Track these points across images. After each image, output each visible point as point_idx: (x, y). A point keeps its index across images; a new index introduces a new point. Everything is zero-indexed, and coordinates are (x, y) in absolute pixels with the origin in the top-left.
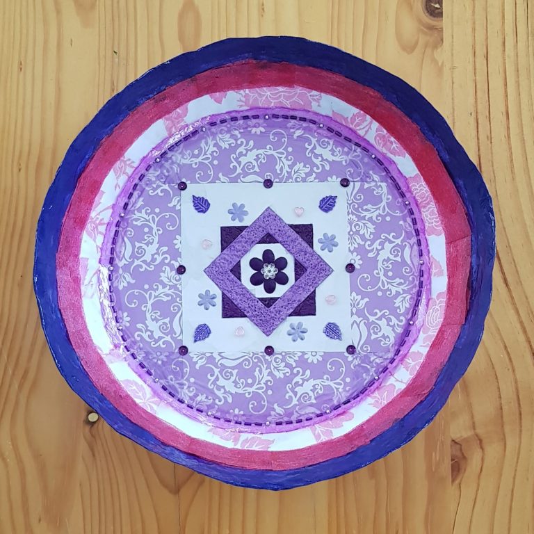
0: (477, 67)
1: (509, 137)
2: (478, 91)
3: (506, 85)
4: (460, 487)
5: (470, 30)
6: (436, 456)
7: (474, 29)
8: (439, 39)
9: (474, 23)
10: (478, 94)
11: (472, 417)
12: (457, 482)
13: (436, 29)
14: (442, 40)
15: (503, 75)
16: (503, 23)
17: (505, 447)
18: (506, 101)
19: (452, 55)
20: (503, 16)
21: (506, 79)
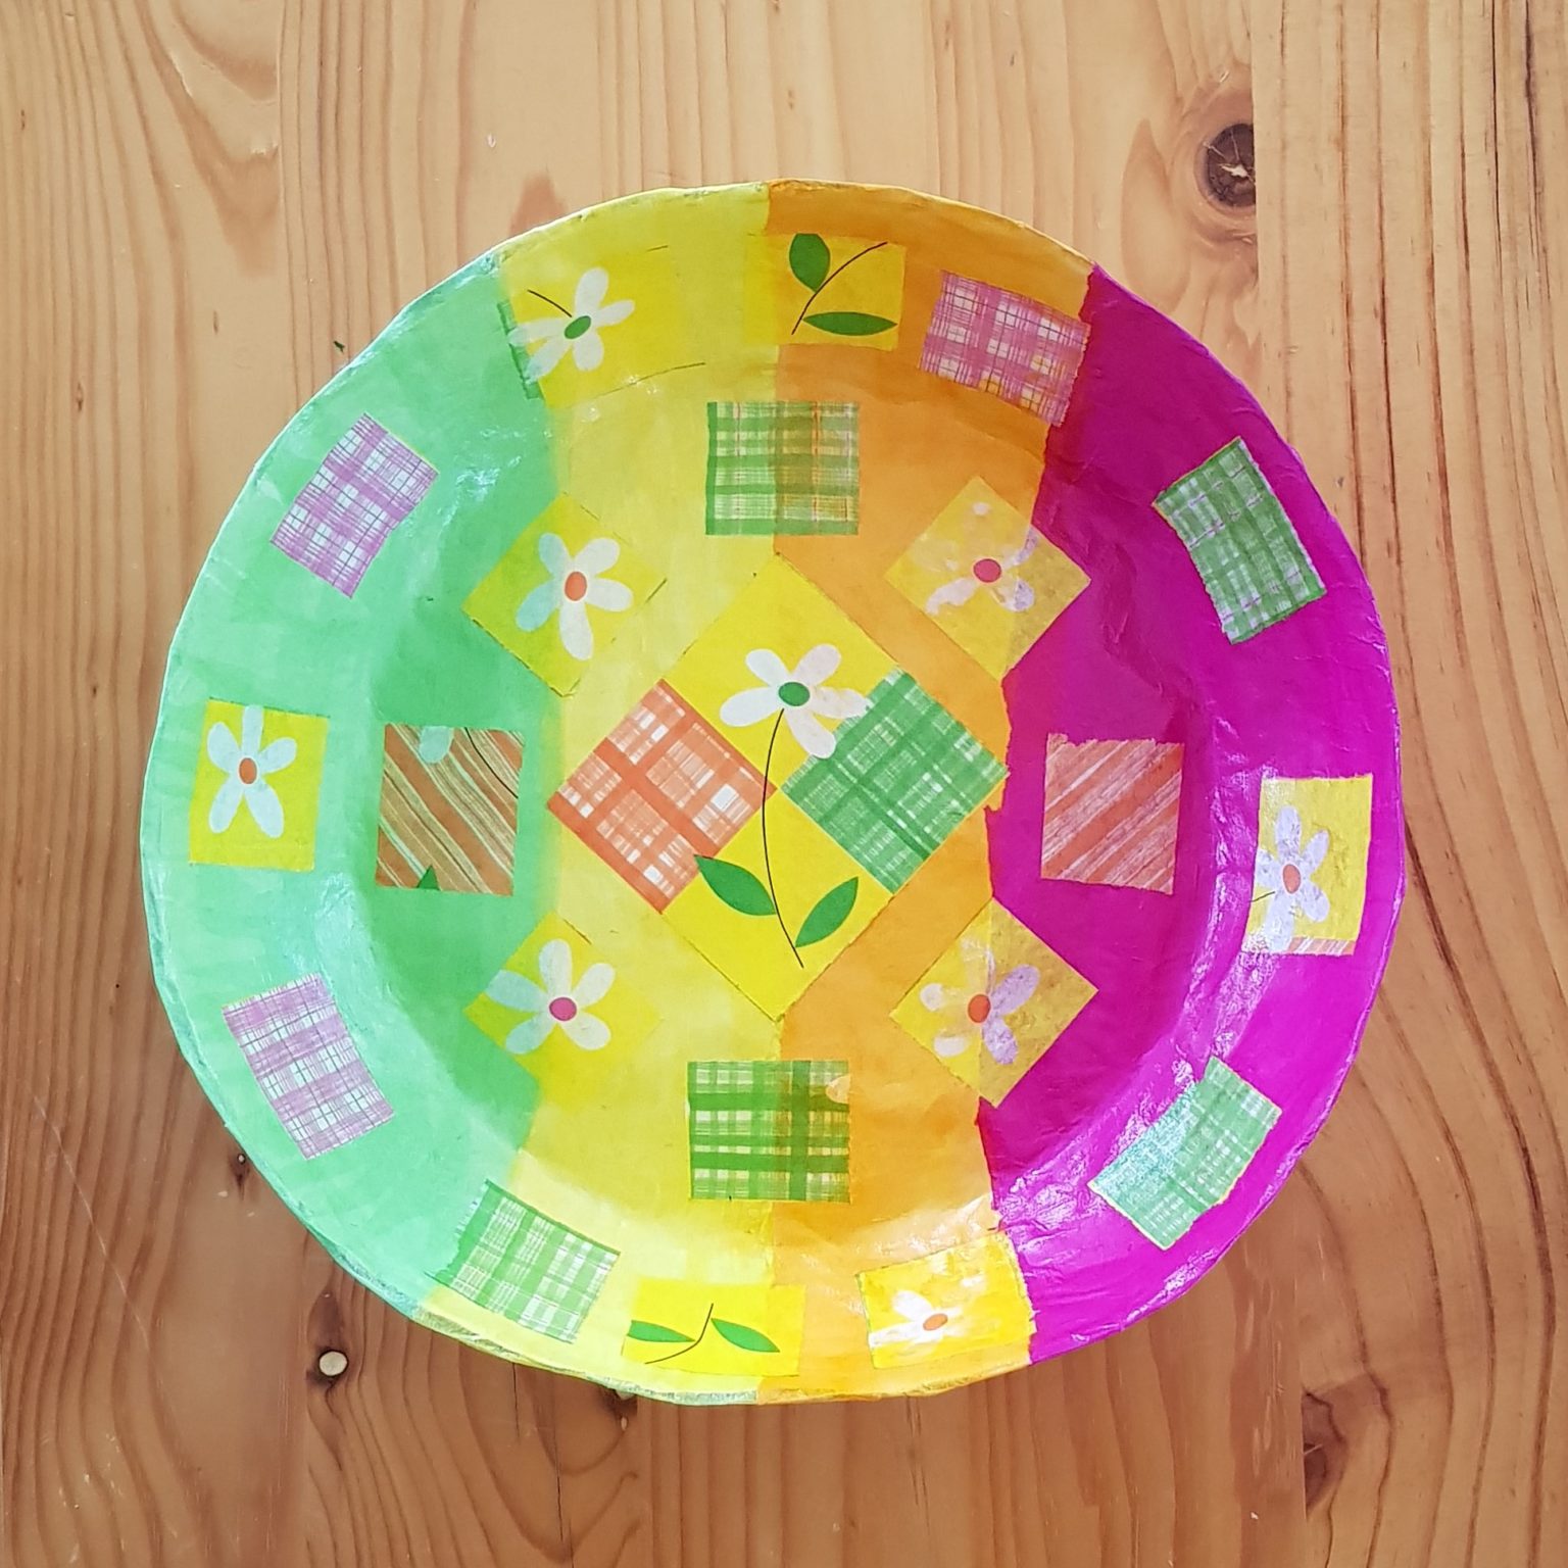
0: (1356, 347)
1: (1449, 544)
2: (1360, 415)
3: (1438, 394)
4: (1330, 1518)
5: (1334, 237)
6: (1261, 1439)
7: (1345, 236)
8: (1248, 270)
9: (1345, 218)
10: (1359, 424)
11: (1360, 1330)
12: (1321, 1505)
13: (1240, 239)
14: (1255, 270)
15: (1431, 367)
16: (1428, 213)
17: (1451, 1407)
18: (1440, 439)
19: (1285, 314)
20: (1429, 193)
21: (1438, 374)
